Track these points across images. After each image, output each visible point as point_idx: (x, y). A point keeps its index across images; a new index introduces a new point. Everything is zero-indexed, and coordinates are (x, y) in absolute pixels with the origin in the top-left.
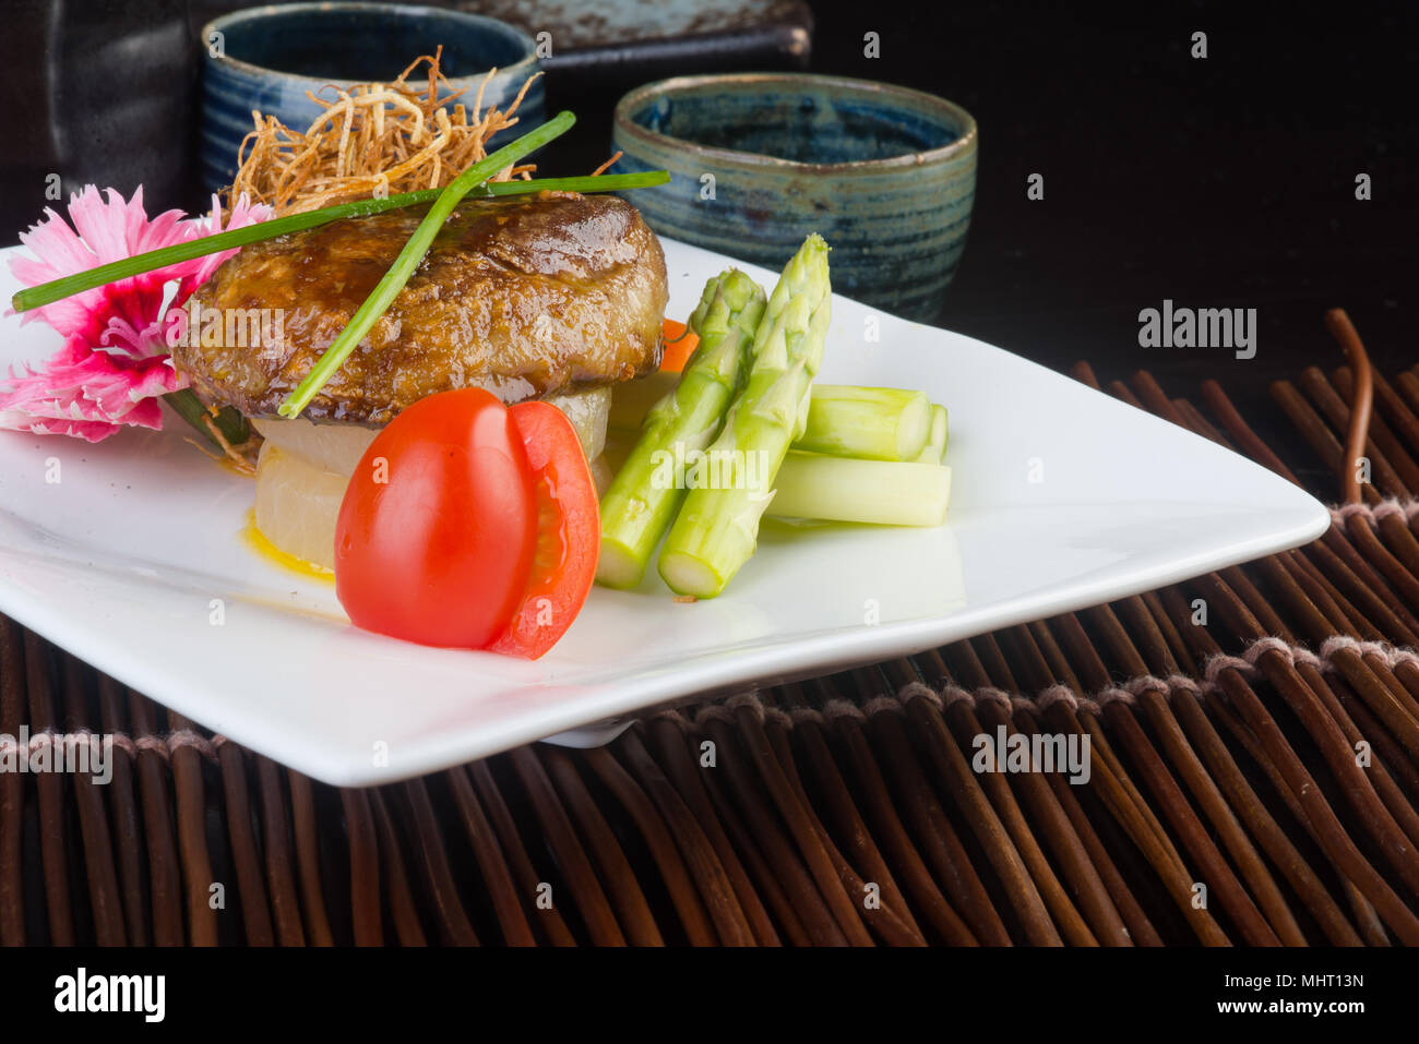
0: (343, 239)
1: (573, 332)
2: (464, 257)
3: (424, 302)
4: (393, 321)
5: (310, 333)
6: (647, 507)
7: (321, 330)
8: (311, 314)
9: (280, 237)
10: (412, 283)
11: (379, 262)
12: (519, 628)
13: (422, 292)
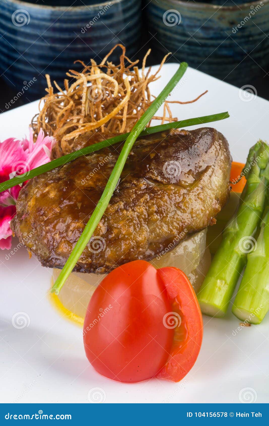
0: (81, 173)
1: (187, 214)
2: (135, 182)
3: (117, 211)
4: (104, 224)
5: (67, 231)
6: (225, 283)
7: (71, 230)
8: (67, 221)
9: (54, 169)
10: (112, 202)
11: (97, 189)
12: (168, 368)
13: (116, 207)
